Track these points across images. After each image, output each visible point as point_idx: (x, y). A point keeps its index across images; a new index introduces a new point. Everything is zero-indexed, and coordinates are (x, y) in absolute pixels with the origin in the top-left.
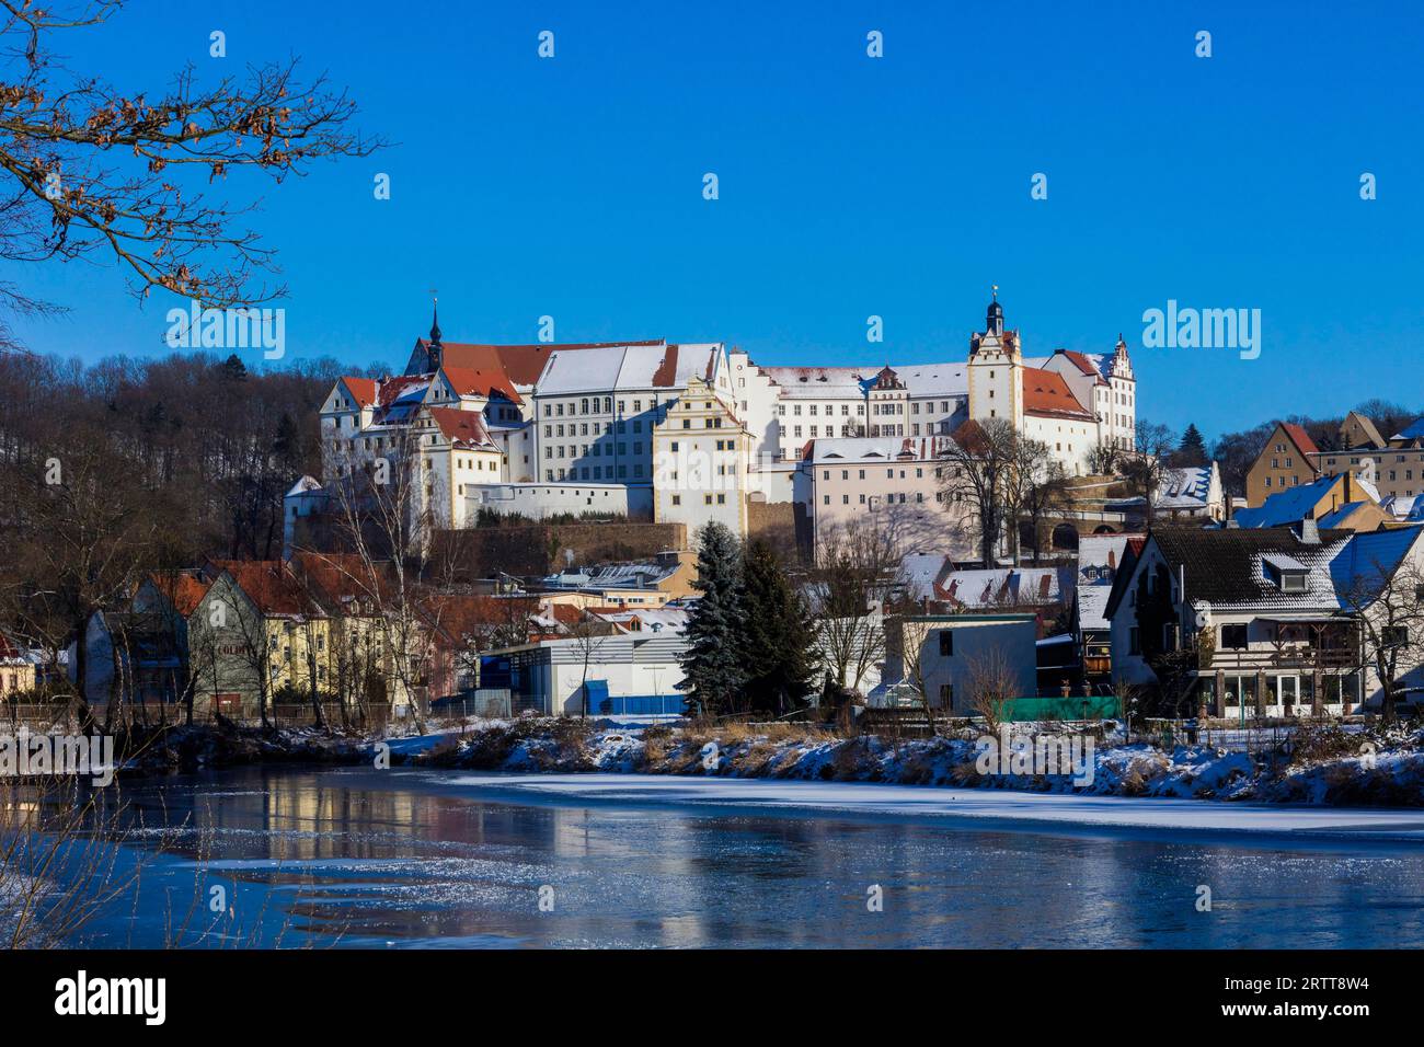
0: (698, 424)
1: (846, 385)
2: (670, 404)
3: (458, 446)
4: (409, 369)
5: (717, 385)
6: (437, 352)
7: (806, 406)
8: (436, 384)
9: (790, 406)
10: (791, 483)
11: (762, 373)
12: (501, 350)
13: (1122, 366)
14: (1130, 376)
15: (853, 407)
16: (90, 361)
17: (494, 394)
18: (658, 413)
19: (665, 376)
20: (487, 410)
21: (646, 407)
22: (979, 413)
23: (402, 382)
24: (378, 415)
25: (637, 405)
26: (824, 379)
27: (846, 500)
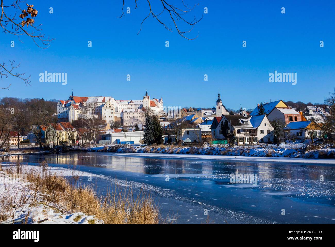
0: (108, 107)
1: (126, 103)
2: (104, 104)
3: (76, 109)
4: (69, 99)
5: (110, 102)
6: (73, 97)
7: (121, 105)
8: (73, 101)
9: (119, 105)
10: (120, 115)
11: (116, 101)
12: (80, 97)
13: (161, 101)
14: (162, 102)
15: (127, 105)
16: (23, 99)
17: (80, 103)
18: (103, 106)
19: (104, 101)
20: (79, 105)
21: (101, 105)
22: (145, 106)
23: (68, 101)
24: (65, 105)
25: (100, 105)
26: (123, 102)
27: (128, 117)
